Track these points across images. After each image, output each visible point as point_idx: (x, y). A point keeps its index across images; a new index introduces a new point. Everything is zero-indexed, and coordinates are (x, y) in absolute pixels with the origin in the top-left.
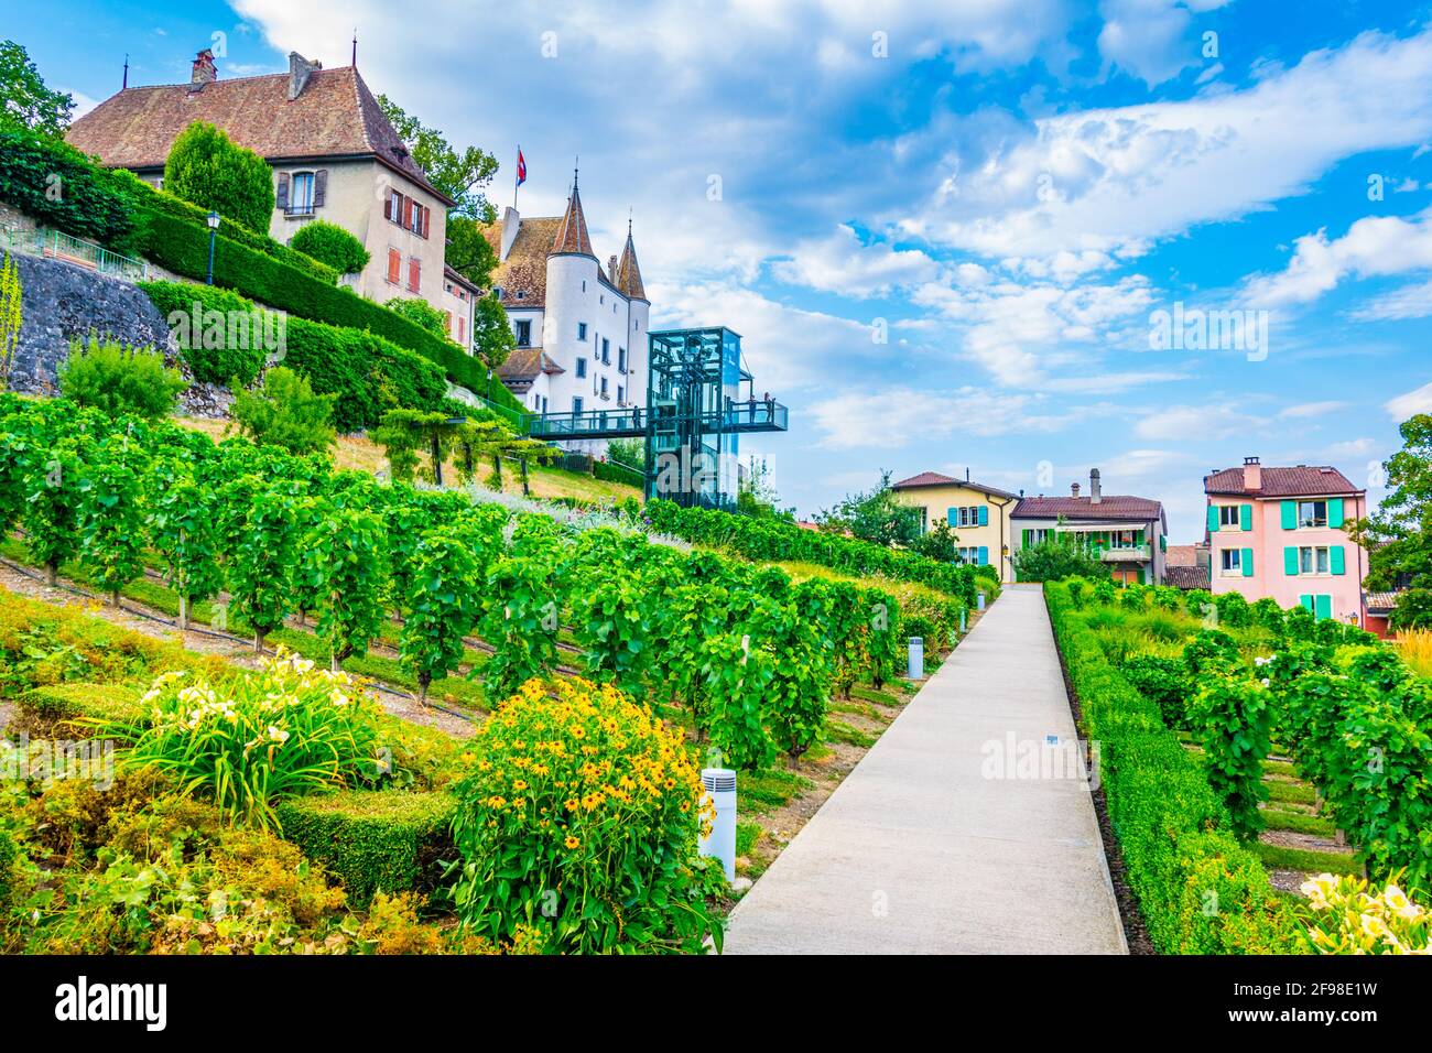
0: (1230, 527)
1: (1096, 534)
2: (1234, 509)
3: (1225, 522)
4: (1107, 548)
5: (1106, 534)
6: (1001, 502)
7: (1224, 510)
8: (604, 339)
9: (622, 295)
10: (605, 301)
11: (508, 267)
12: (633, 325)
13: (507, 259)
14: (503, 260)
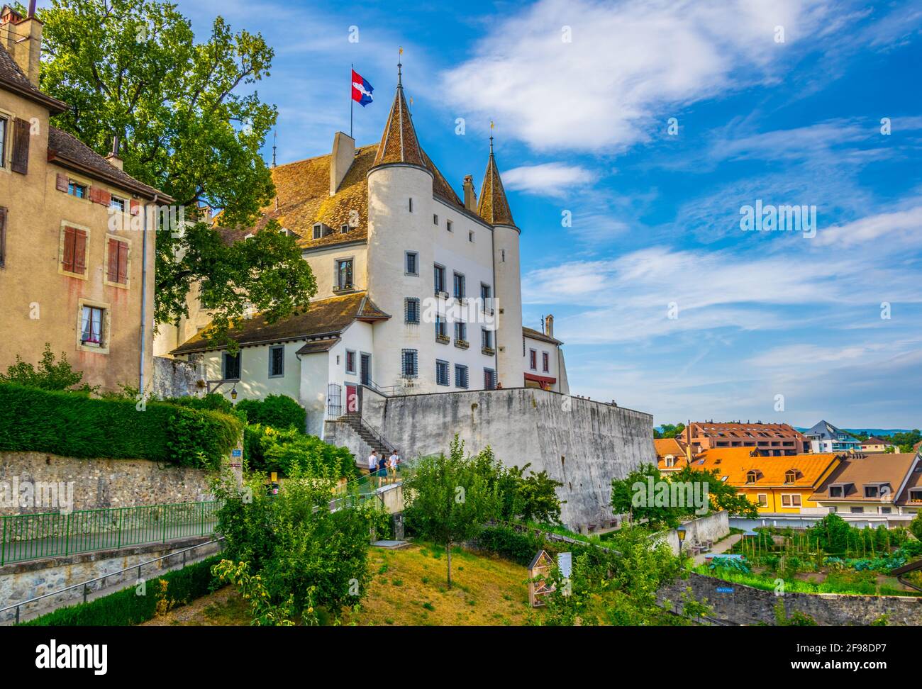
8: (456, 275)
9: (481, 220)
10: (453, 227)
11: (337, 201)
12: (498, 256)
13: (337, 191)
14: (332, 193)
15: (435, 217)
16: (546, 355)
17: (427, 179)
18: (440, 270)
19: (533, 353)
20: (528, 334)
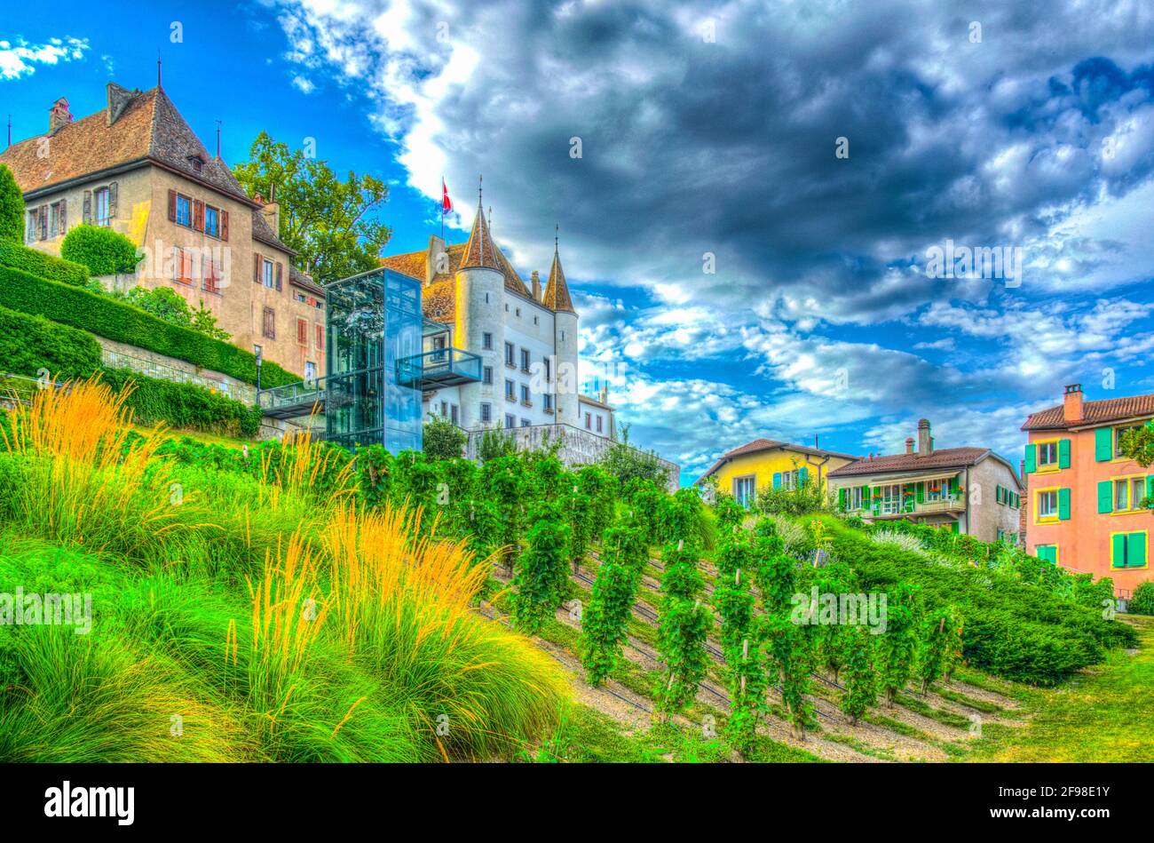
0: (1047, 467)
1: (911, 486)
2: (1053, 446)
3: (1043, 461)
4: (921, 501)
5: (921, 485)
6: (818, 461)
7: (1043, 449)
8: (523, 350)
9: (545, 307)
10: (522, 313)
11: (432, 290)
12: (559, 336)
13: (432, 282)
14: (428, 284)
15: (507, 306)
16: (599, 419)
17: (500, 279)
18: (510, 347)
19: (588, 416)
20: (583, 401)
